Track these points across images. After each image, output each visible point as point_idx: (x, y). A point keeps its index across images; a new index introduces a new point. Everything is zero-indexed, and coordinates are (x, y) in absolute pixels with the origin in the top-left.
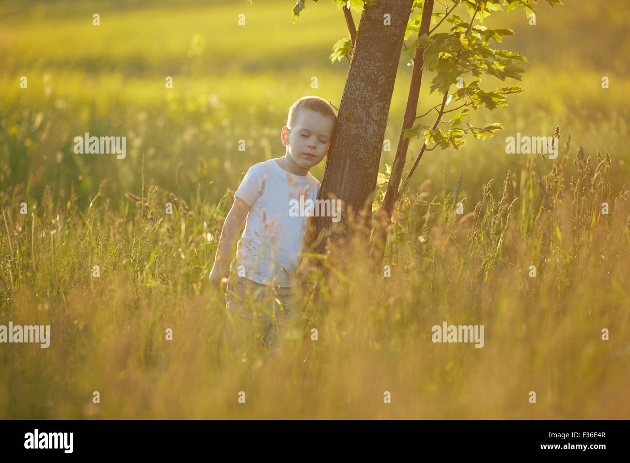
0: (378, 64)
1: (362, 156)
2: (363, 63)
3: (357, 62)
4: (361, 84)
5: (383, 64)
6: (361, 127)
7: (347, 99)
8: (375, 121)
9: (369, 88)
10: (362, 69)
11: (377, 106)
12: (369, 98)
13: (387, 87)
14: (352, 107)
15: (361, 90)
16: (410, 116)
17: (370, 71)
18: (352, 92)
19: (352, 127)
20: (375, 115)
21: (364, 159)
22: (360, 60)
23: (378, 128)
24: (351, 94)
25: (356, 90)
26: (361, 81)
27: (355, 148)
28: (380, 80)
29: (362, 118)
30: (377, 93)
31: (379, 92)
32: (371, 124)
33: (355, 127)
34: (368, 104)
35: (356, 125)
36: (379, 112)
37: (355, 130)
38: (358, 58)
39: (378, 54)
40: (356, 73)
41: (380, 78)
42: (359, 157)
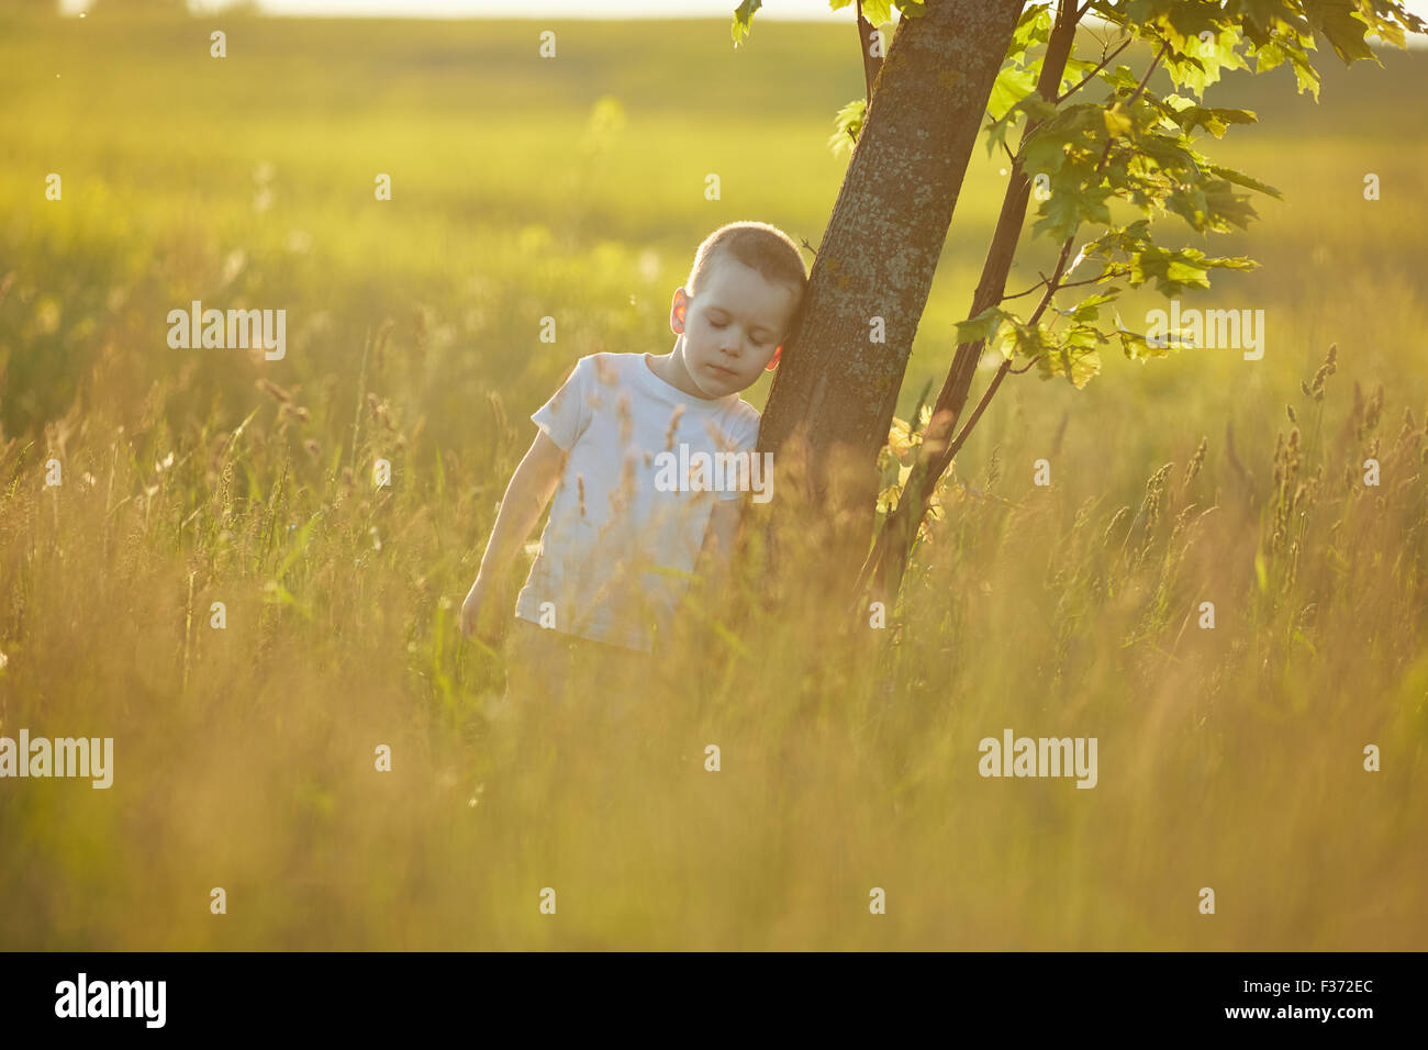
0: (918, 157)
1: (857, 372)
2: (882, 151)
3: (868, 148)
4: (872, 200)
5: (930, 157)
6: (863, 302)
7: (836, 233)
8: (896, 290)
9: (891, 211)
10: (880, 163)
11: (907, 256)
12: (889, 235)
13: (933, 214)
14: (847, 251)
15: (872, 215)
16: (990, 292)
17: (897, 171)
18: (850, 216)
19: (841, 300)
20: (900, 275)
21: (862, 379)
22: (877, 144)
23: (902, 309)
24: (848, 221)
25: (861, 211)
26: (874, 193)
27: (843, 349)
28: (920, 195)
29: (867, 281)
30: (908, 225)
31: (913, 223)
32: (886, 296)
33: (847, 299)
34: (884, 250)
35: (850, 295)
36: (909, 271)
37: (847, 306)
38: (873, 137)
39: (919, 133)
40: (863, 173)
41: (919, 191)
42: (849, 371)
